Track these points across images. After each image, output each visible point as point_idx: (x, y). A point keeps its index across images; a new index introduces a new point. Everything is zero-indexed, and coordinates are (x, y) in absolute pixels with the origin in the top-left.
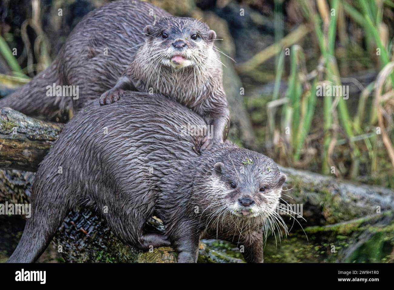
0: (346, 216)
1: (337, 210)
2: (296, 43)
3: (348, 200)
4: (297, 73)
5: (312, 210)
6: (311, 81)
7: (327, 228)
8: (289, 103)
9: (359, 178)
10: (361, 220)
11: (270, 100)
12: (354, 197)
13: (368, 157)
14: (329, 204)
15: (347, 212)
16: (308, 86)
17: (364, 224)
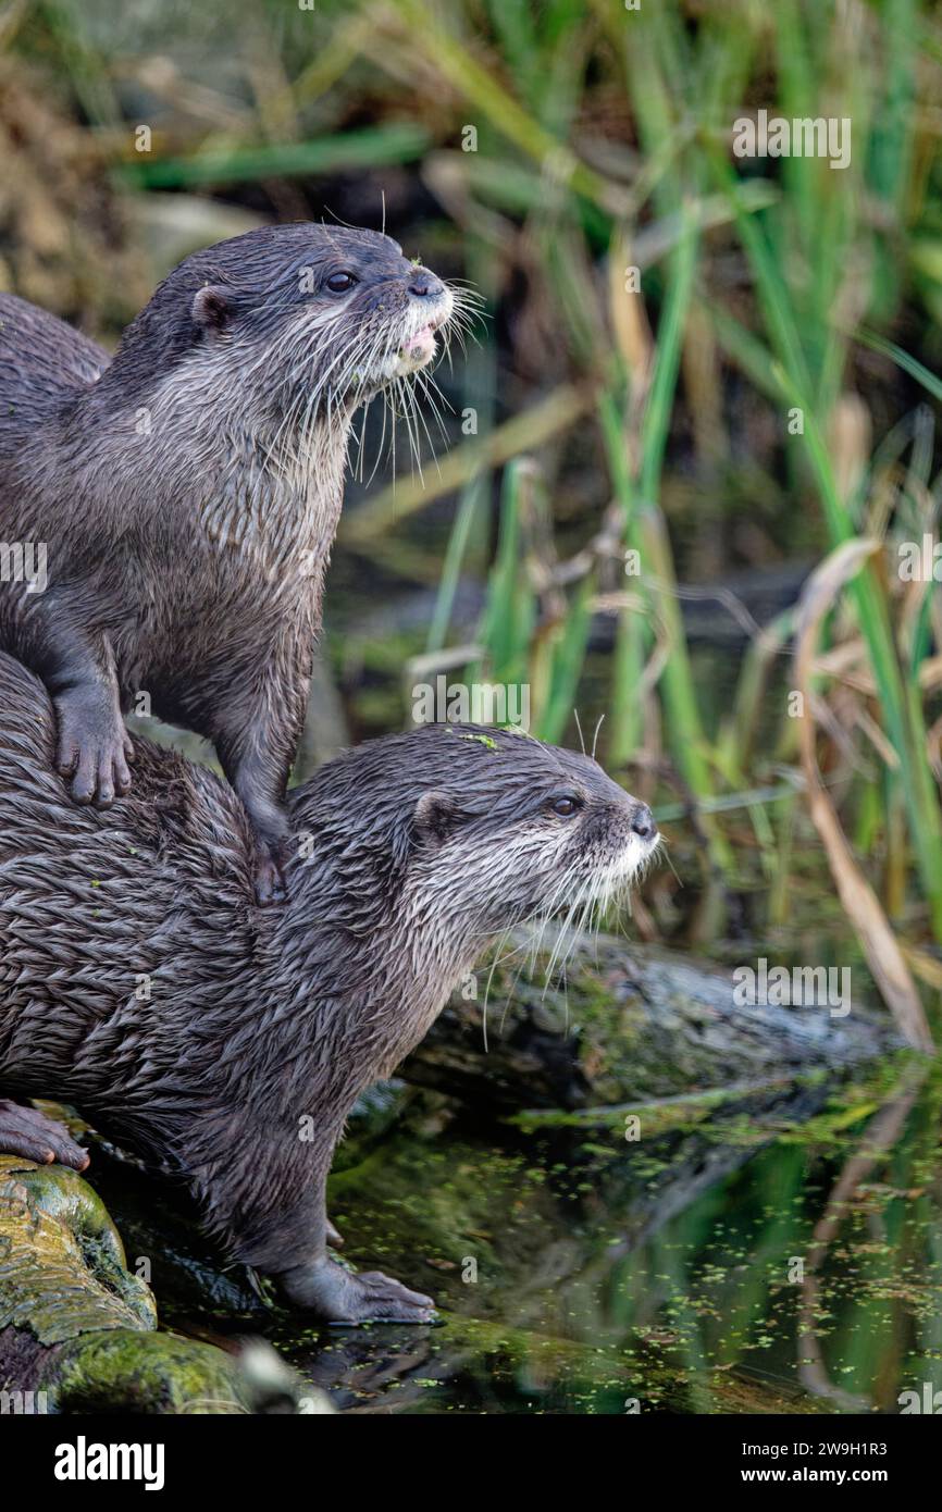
0: (662, 1080)
1: (630, 1056)
2: (528, 453)
3: (672, 1023)
4: (521, 554)
5: (541, 1051)
6: (571, 589)
7: (593, 1116)
8: (486, 663)
9: (722, 947)
10: (715, 1096)
11: (421, 650)
12: (697, 1012)
13: (759, 871)
14: (604, 1034)
15: (668, 1063)
16: (557, 605)
17: (725, 1111)
